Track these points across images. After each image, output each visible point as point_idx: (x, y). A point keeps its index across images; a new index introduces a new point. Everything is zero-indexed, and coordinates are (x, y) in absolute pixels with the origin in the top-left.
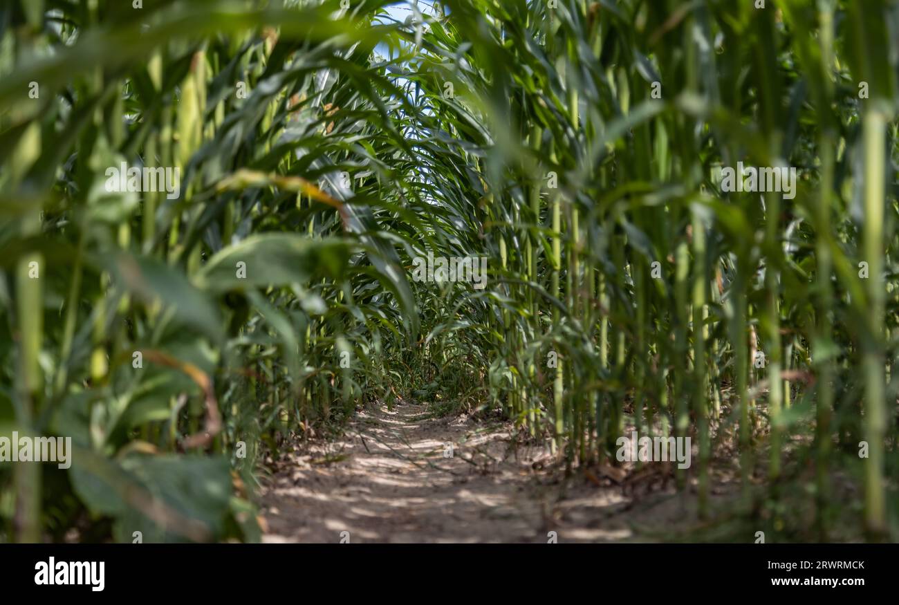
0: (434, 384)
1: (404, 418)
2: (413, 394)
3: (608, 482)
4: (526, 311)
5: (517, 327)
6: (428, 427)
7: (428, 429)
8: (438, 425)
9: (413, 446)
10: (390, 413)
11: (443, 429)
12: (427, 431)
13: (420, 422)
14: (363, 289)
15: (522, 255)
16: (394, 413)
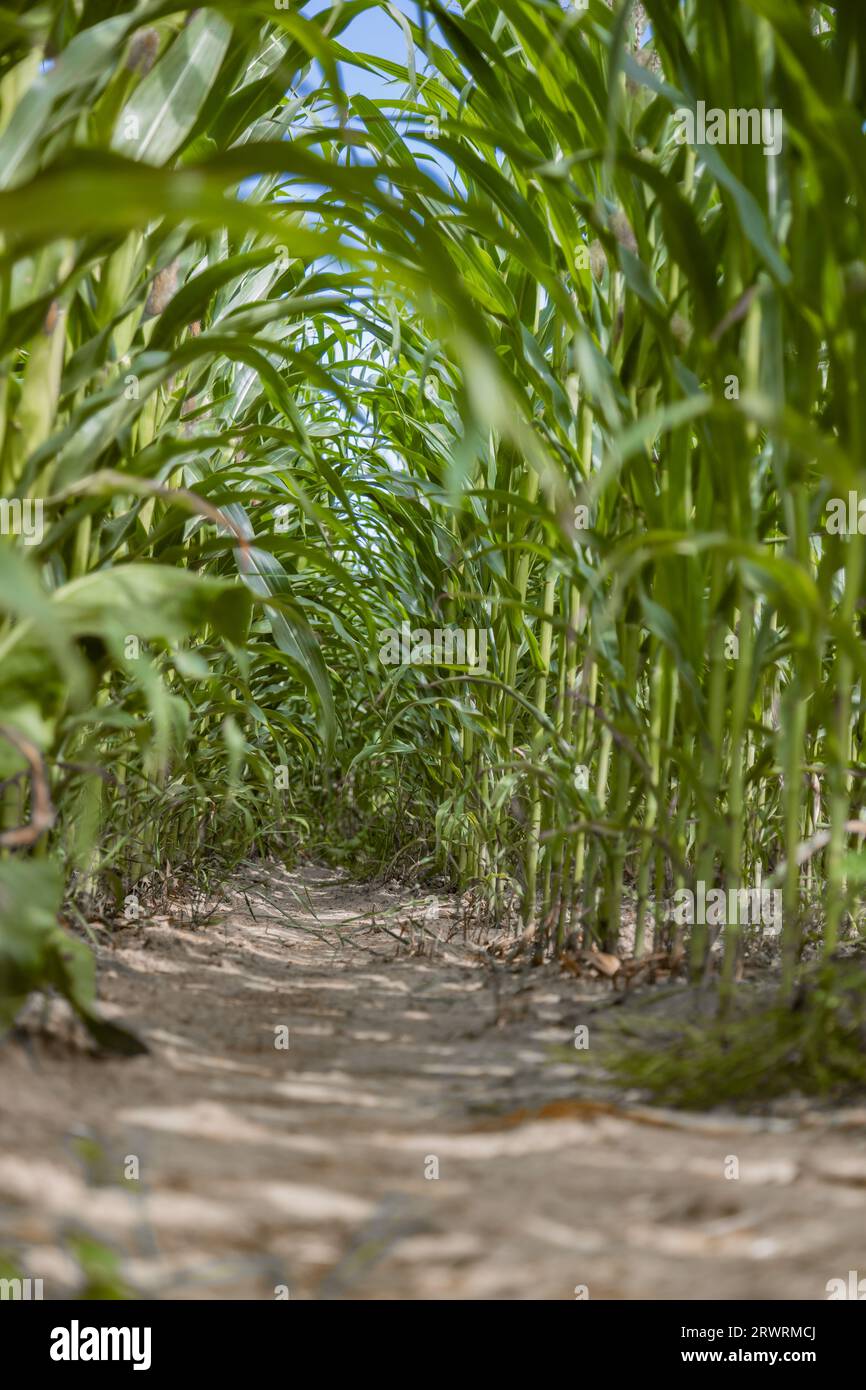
0: (356, 841)
1: (309, 883)
2: (324, 854)
3: (594, 973)
4: (495, 730)
5: (482, 758)
6: (342, 894)
7: (341, 897)
8: (357, 893)
9: (319, 917)
10: (288, 874)
11: (363, 898)
12: (341, 900)
13: (330, 888)
14: (265, 691)
15: (499, 655)
16: (296, 876)
